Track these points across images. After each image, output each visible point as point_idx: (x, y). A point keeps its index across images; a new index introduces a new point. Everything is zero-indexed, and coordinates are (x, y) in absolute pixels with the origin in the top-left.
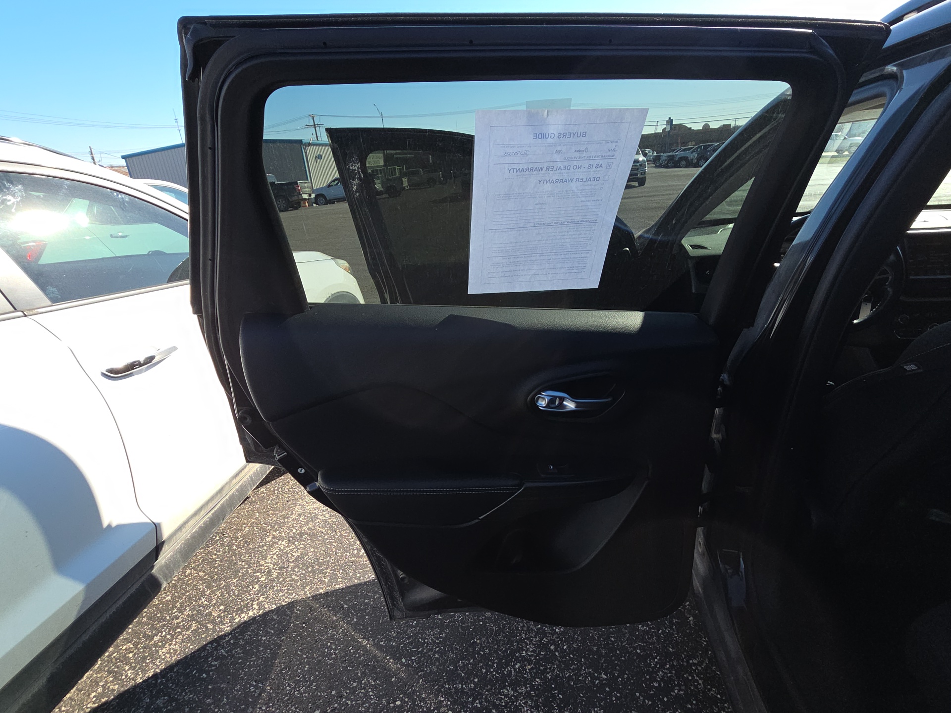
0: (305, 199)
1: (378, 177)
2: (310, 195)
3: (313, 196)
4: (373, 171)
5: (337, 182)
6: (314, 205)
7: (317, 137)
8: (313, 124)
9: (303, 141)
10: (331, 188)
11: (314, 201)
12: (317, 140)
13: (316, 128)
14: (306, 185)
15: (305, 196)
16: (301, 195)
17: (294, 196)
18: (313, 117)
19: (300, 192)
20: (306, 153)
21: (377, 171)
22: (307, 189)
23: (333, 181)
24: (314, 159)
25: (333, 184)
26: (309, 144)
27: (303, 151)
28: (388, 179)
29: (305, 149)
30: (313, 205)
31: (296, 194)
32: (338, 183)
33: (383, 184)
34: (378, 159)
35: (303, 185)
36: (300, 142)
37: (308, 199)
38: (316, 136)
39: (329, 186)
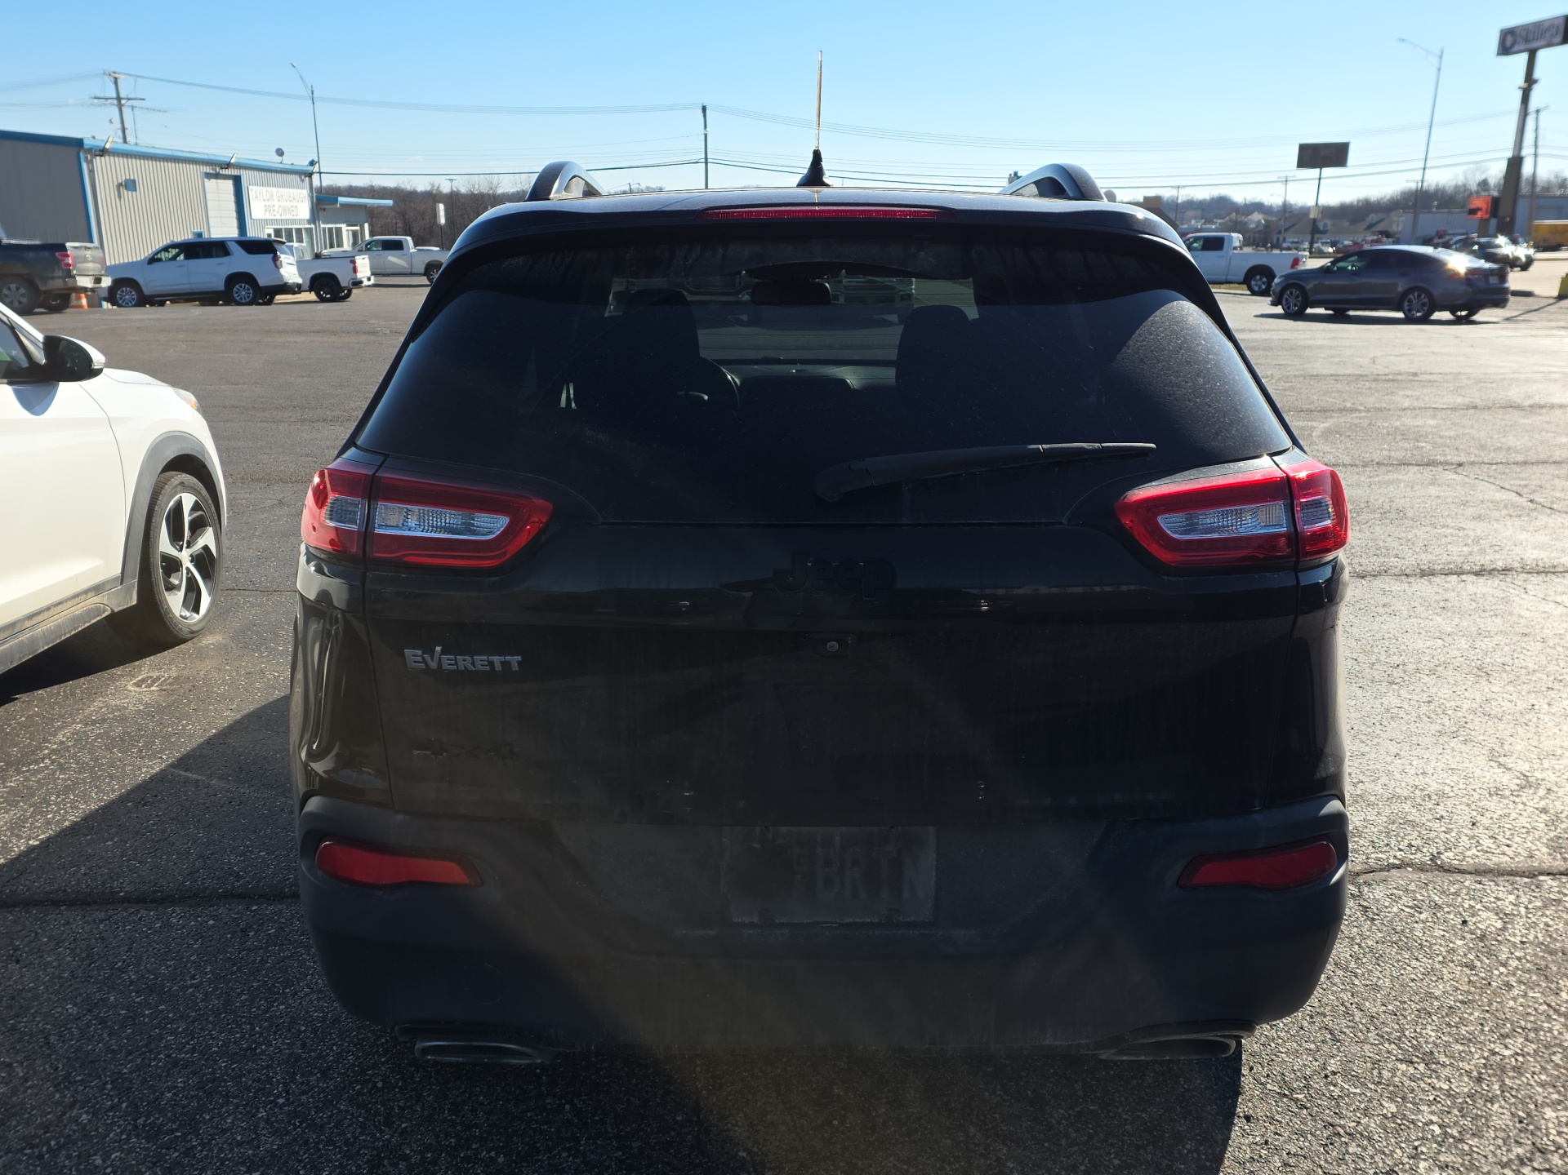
0: (85, 290)
1: (291, 248)
2: (98, 280)
3: (107, 282)
4: (278, 232)
5: (174, 251)
6: (106, 305)
7: (124, 130)
8: (114, 95)
9: (85, 142)
10: (156, 265)
11: (105, 294)
12: (125, 141)
13: (124, 109)
14: (88, 254)
15: (85, 282)
16: (74, 277)
17: (53, 278)
18: (116, 79)
19: (69, 271)
20: (92, 172)
21: (289, 232)
22: (90, 265)
23: (166, 249)
24: (113, 192)
25: (163, 255)
26: (103, 152)
27: (85, 166)
28: (318, 256)
29: (90, 162)
30: (101, 306)
31: (59, 273)
32: (178, 255)
33: (301, 265)
34: (294, 203)
35: (82, 253)
36: (78, 143)
37: (93, 290)
38: (120, 126)
39: (153, 260)
